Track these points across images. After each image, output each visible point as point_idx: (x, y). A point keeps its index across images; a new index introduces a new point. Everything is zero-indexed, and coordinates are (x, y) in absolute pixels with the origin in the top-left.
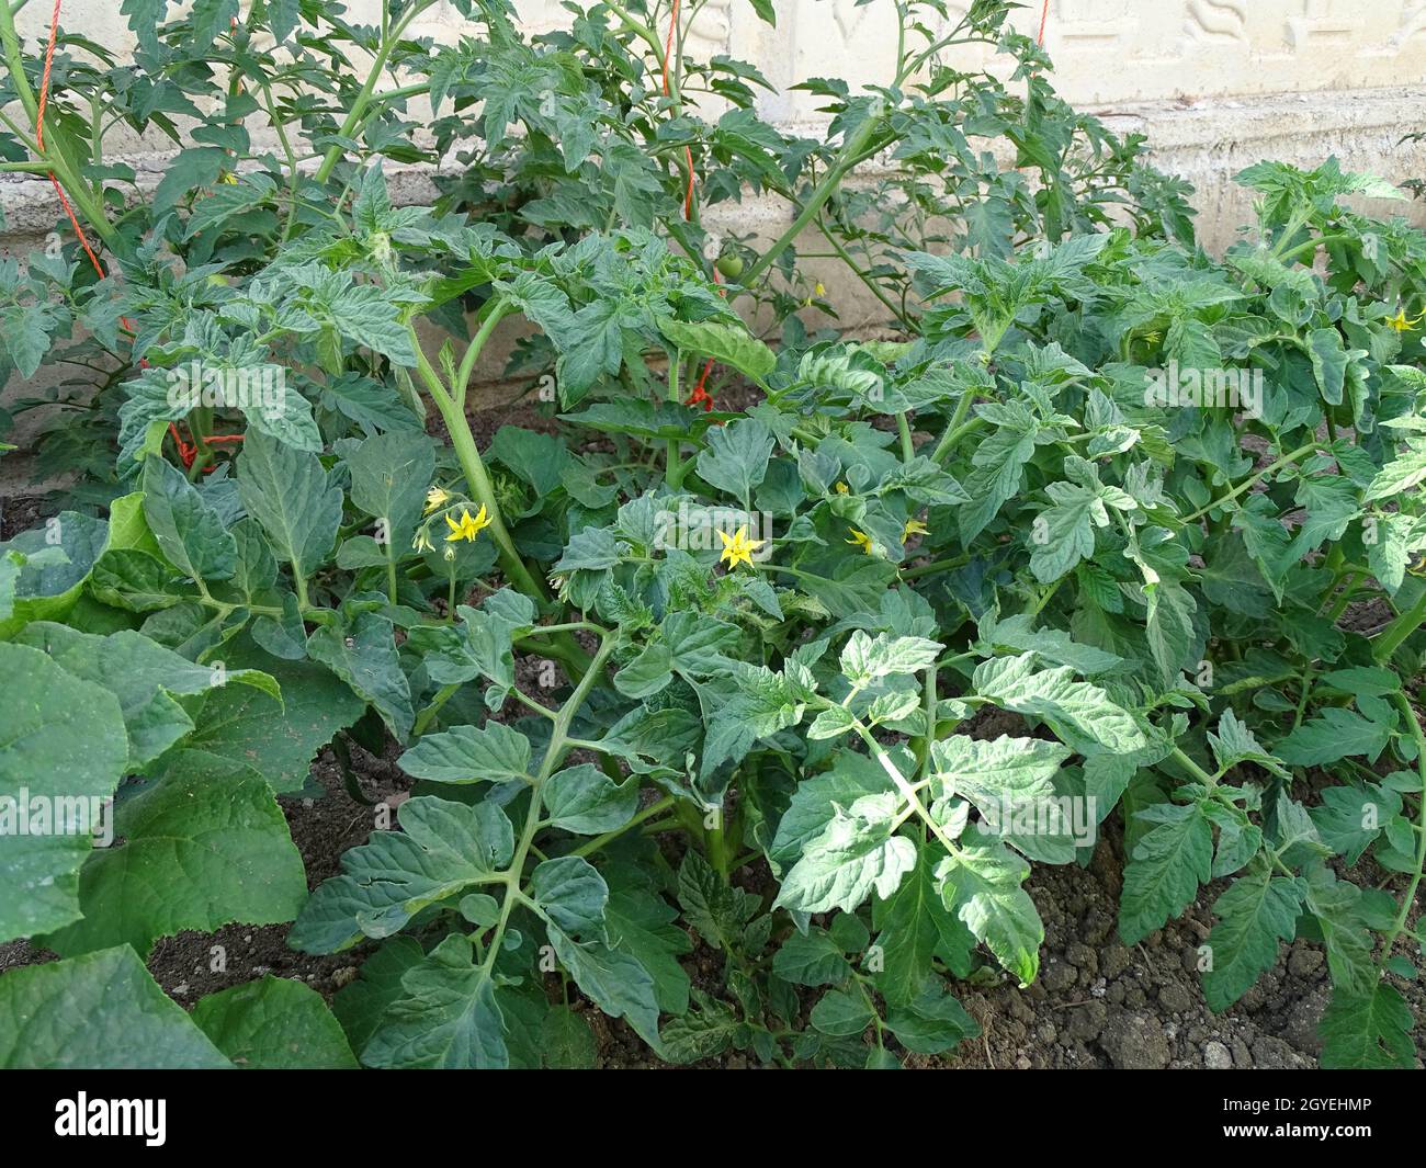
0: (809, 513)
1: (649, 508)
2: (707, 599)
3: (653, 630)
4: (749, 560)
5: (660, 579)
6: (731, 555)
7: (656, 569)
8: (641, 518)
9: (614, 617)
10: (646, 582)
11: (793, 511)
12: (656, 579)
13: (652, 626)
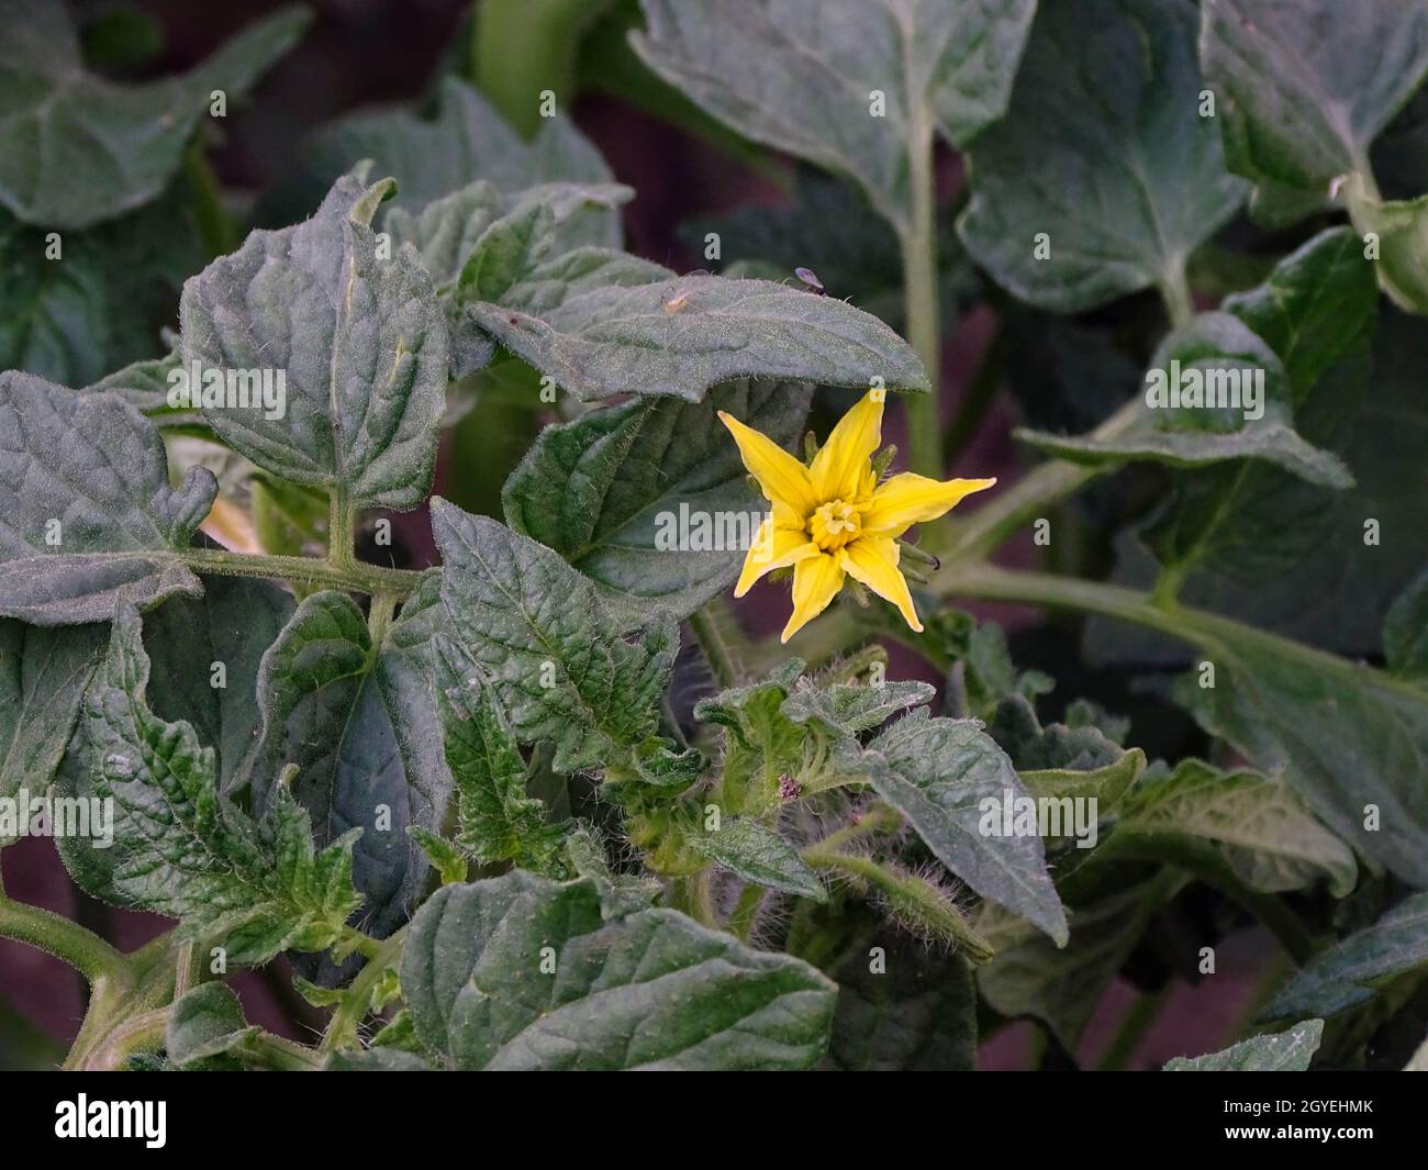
0: (1255, 298)
1: (353, 282)
2: (655, 801)
3: (360, 961)
4: (895, 590)
5: (406, 679)
6: (798, 553)
7: (379, 622)
8: (305, 333)
9: (146, 885)
10: (329, 692)
11: (1172, 275)
12: (382, 677)
13: (358, 940)
